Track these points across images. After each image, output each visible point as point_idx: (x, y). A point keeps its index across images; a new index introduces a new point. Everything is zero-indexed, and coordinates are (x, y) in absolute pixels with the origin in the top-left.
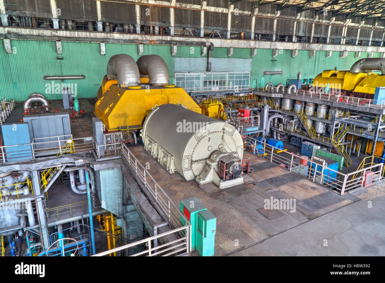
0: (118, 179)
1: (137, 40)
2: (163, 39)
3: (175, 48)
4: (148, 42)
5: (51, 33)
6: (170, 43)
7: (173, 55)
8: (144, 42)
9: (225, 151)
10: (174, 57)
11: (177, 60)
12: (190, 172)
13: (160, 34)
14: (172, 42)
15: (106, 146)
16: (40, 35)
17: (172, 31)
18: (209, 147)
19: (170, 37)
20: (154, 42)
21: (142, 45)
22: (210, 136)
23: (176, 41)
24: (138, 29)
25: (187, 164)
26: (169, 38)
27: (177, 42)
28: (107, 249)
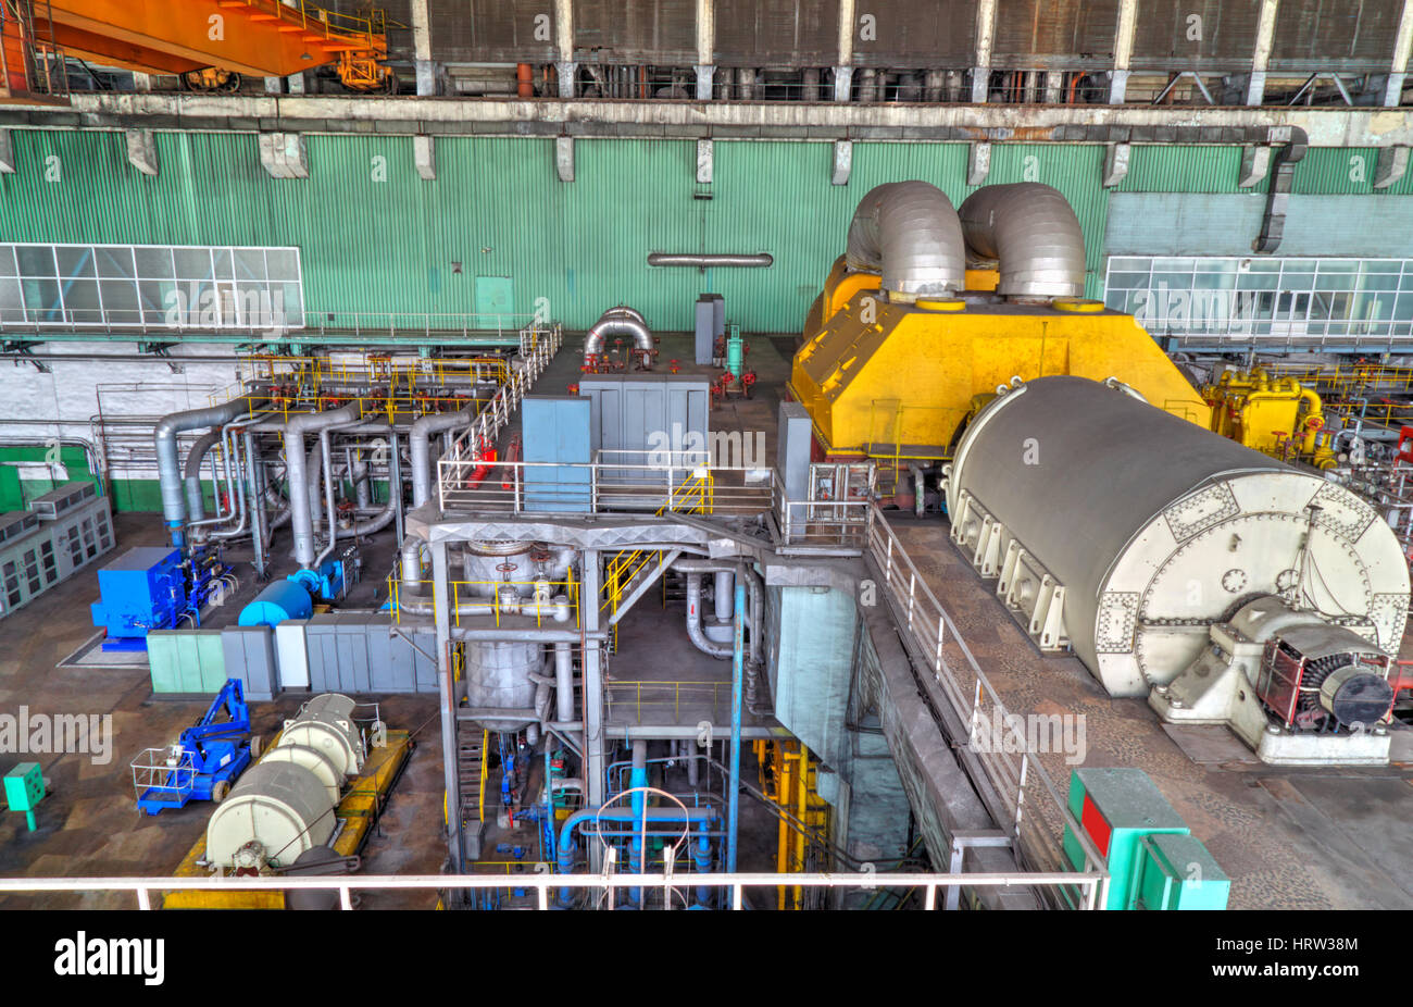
0: (840, 631)
1: (971, 127)
2: (1075, 121)
3: (1123, 153)
4: (1013, 132)
5: (688, 113)
6: (1101, 135)
7: (1110, 182)
8: (997, 136)
9: (1309, 606)
10: (1114, 190)
11: (1126, 202)
12: (1130, 660)
13: (1063, 100)
14: (1113, 132)
15: (816, 506)
16: (656, 120)
17: (1119, 88)
18: (1228, 574)
19: (1106, 112)
20: (1037, 133)
21: (987, 147)
22: (1240, 527)
23: (1131, 128)
24: (980, 87)
25: (1121, 625)
26: (1100, 116)
27: (1135, 132)
28: (772, 868)
